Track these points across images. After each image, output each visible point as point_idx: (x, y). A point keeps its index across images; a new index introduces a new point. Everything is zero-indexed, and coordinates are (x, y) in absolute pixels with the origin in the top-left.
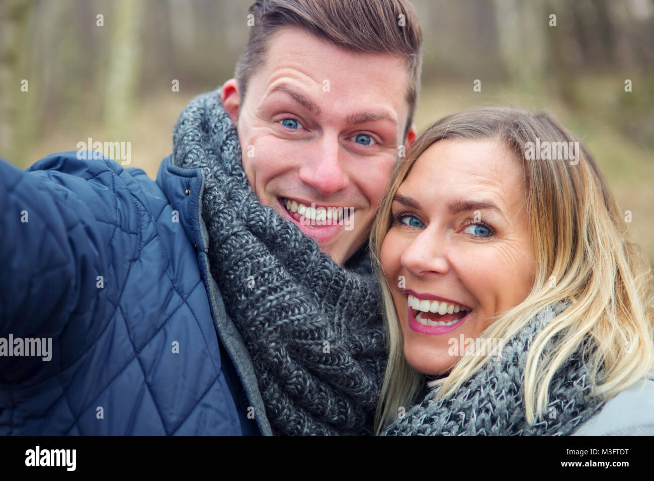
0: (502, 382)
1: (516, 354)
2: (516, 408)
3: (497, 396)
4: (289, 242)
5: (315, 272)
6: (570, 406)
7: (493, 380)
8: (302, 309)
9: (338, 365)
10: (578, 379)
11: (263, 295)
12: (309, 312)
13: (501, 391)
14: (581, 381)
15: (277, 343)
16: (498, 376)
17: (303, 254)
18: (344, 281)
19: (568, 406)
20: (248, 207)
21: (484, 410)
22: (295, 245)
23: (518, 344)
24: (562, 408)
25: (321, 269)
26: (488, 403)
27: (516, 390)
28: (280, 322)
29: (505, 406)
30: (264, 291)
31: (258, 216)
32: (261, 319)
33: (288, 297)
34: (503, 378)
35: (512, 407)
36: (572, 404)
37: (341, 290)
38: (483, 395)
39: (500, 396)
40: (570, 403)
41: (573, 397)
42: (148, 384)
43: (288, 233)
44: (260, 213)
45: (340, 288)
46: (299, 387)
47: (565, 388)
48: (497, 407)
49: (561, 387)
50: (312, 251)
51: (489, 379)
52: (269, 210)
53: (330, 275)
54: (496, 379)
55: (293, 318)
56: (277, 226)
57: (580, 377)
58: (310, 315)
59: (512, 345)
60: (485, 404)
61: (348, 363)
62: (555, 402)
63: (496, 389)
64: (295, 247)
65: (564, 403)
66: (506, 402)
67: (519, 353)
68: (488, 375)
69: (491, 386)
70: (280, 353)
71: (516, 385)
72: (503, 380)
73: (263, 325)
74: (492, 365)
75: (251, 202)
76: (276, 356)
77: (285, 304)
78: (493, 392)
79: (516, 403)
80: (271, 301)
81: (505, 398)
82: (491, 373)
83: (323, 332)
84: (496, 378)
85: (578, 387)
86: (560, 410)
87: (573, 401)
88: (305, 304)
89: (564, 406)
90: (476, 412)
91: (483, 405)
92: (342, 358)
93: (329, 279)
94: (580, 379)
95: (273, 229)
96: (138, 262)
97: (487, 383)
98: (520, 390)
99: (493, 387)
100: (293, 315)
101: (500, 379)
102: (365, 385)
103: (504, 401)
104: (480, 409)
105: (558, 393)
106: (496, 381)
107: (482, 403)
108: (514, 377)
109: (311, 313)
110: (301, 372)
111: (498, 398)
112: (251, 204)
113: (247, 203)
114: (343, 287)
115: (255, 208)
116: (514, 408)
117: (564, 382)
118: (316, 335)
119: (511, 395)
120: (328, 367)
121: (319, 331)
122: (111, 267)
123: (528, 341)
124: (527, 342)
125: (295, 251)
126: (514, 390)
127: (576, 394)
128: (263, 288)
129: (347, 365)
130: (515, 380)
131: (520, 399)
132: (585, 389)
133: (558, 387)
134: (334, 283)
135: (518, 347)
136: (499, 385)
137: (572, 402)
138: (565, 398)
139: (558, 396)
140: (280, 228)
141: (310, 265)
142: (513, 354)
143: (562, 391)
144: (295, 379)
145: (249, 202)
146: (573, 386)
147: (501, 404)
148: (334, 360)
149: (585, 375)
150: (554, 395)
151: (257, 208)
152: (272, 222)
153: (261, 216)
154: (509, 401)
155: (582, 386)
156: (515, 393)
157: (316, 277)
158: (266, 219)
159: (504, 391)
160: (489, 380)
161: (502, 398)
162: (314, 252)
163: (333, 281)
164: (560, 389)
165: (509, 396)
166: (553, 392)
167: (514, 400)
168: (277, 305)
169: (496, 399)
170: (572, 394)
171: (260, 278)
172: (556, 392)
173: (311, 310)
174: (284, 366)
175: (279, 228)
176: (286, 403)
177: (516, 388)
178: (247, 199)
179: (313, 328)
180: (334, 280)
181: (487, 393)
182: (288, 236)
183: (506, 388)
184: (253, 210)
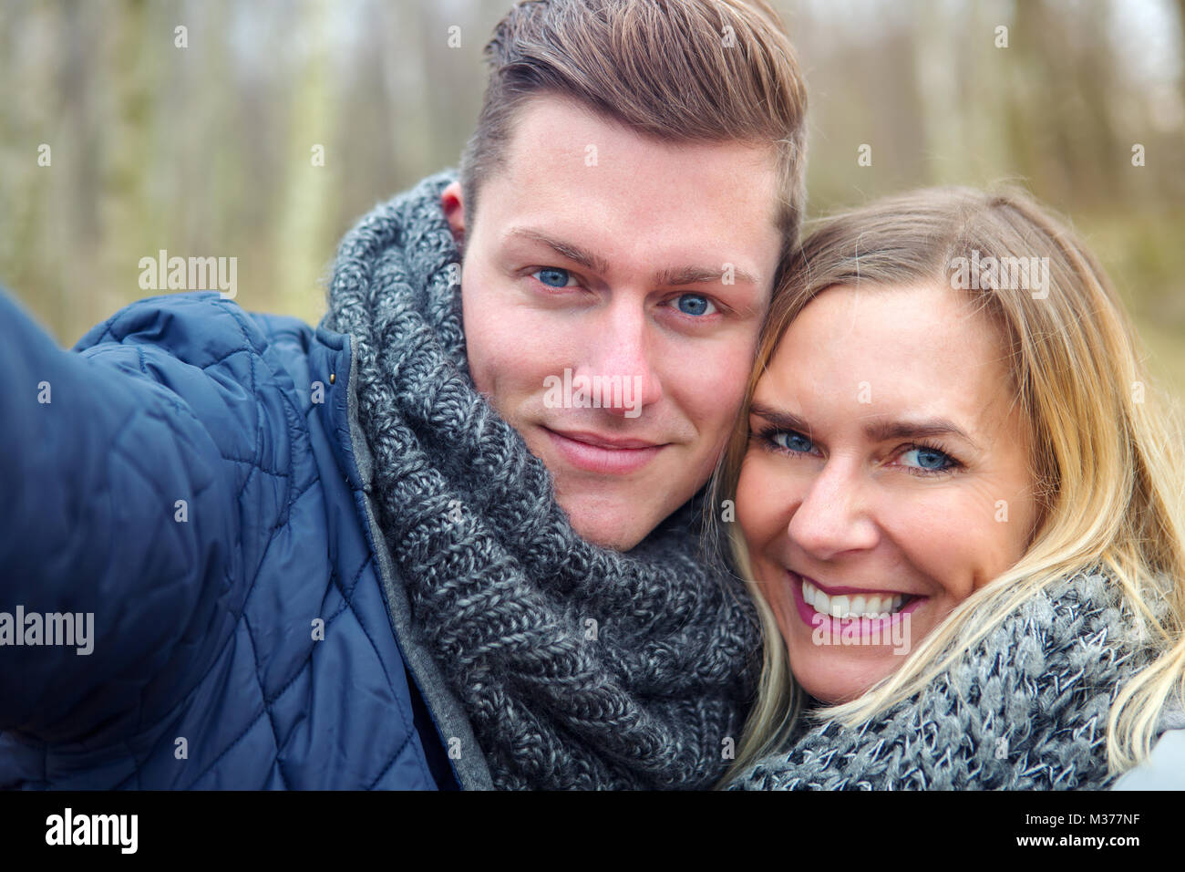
0: (947, 734)
1: (976, 680)
2: (969, 781)
3: (937, 758)
4: (500, 469)
5: (537, 536)
6: (1066, 777)
7: (929, 728)
8: (525, 621)
9: (603, 719)
10: (1082, 725)
11: (451, 595)
12: (541, 625)
13: (944, 752)
14: (1088, 729)
15: (485, 685)
16: (939, 722)
17: (522, 497)
18: (589, 558)
19: (1061, 776)
20: (437, 389)
21: (909, 782)
22: (508, 477)
23: (980, 662)
24: (1051, 780)
25: (549, 532)
26: (917, 770)
27: (972, 749)
28: (484, 649)
29: (949, 780)
30: (452, 589)
31: (453, 408)
32: (449, 641)
33: (496, 599)
34: (949, 725)
35: (962, 780)
36: (1070, 772)
37: (584, 578)
38: (909, 756)
39: (942, 760)
40: (1065, 772)
41: (1072, 759)
42: (280, 761)
43: (502, 454)
44: (457, 404)
45: (580, 574)
46: (535, 762)
47: (1057, 742)
48: (934, 779)
49: (1049, 740)
50: (538, 495)
51: (923, 724)
52: (476, 401)
53: (564, 547)
54: (935, 726)
55: (507, 639)
56: (483, 435)
57: (1086, 722)
58: (541, 633)
59: (969, 663)
60: (912, 773)
61: (625, 714)
62: (1038, 767)
63: (934, 746)
64: (507, 482)
65: (1055, 770)
66: (951, 772)
67: (983, 678)
68: (921, 715)
69: (925, 737)
70: (492, 702)
71: (973, 740)
72: (949, 730)
73: (456, 651)
74: (929, 698)
75: (446, 379)
76: (485, 708)
77: (492, 614)
78: (928, 752)
79: (970, 772)
80: (464, 608)
81: (950, 764)
82: (926, 712)
83: (568, 662)
84: (936, 723)
85: (1080, 741)
86: (1047, 783)
87: (1071, 767)
88: (531, 612)
89: (1055, 776)
90: (893, 784)
91: (907, 773)
92: (610, 705)
93: (562, 555)
94: (1086, 726)
95: (475, 437)
96: (286, 527)
97: (918, 732)
98: (979, 749)
99: (930, 740)
100: (508, 633)
101: (943, 727)
102: (665, 753)
103: (948, 770)
104: (902, 780)
105: (1044, 750)
106: (935, 730)
107: (906, 770)
108: (970, 725)
109: (542, 629)
110: (538, 737)
111: (938, 764)
112: (444, 384)
113: (438, 381)
114: (587, 572)
115: (450, 391)
116: (966, 782)
117: (1057, 730)
118: (555, 668)
119: (962, 758)
120: (586, 722)
121: (561, 662)
122: (239, 546)
123: (1001, 657)
124: (998, 658)
125: (505, 489)
126: (968, 749)
127: (1078, 754)
128: (449, 584)
129: (622, 719)
130: (970, 730)
131: (978, 766)
132: (1094, 745)
133: (1044, 740)
134: (570, 563)
135: (980, 668)
136: (940, 739)
137: (1069, 769)
138: (1057, 760)
139: (1044, 757)
140: (488, 440)
141: (529, 522)
142: (970, 680)
143: (1050, 747)
144: (525, 750)
145: (442, 379)
146: (1072, 740)
147: (943, 777)
148: (595, 711)
149: (1095, 719)
150: (1036, 754)
151: (454, 394)
152: (476, 425)
153: (458, 410)
154: (957, 770)
155: (1088, 738)
156: (969, 754)
157: (538, 546)
158: (465, 416)
159: (949, 751)
160: (921, 727)
161: (945, 764)
162: (542, 499)
163: (568, 560)
164: (1047, 743)
165: (957, 761)
166: (1035, 749)
167: (967, 768)
168: (476, 614)
169: (934, 766)
170: (1071, 753)
171: (444, 562)
172: (1039, 749)
173: (544, 622)
174: (502, 724)
175: (486, 439)
176: (521, 786)
177: (971, 745)
178: (439, 374)
179: (547, 656)
180: (571, 556)
181: (916, 751)
182: (501, 459)
183: (953, 746)
184: (445, 395)
